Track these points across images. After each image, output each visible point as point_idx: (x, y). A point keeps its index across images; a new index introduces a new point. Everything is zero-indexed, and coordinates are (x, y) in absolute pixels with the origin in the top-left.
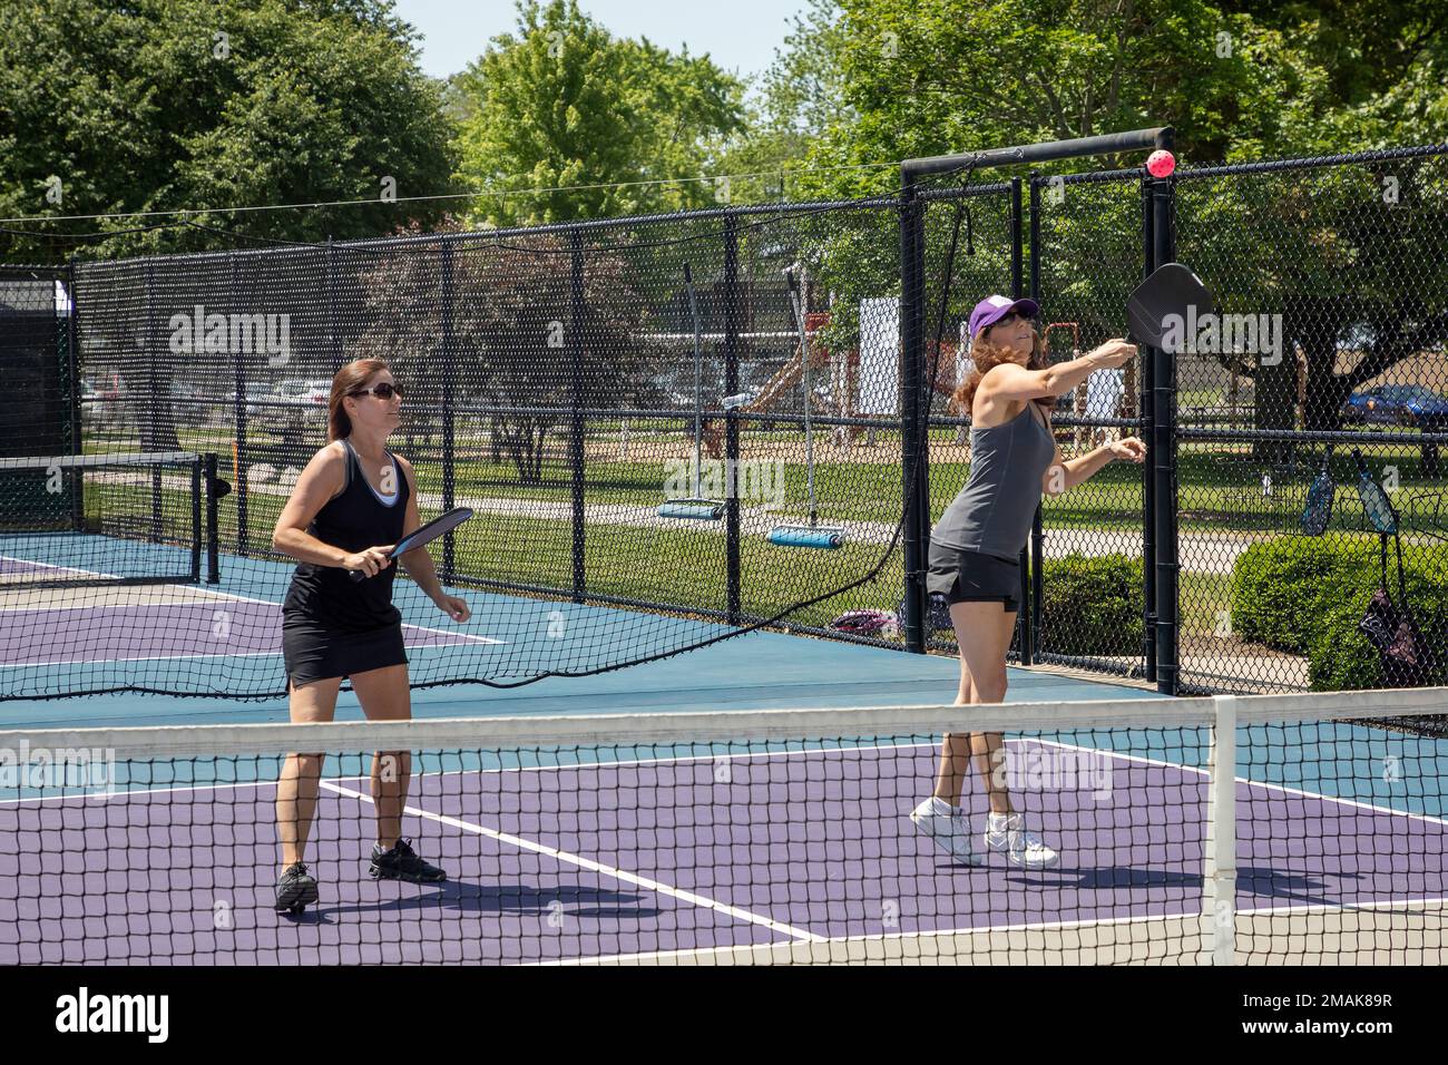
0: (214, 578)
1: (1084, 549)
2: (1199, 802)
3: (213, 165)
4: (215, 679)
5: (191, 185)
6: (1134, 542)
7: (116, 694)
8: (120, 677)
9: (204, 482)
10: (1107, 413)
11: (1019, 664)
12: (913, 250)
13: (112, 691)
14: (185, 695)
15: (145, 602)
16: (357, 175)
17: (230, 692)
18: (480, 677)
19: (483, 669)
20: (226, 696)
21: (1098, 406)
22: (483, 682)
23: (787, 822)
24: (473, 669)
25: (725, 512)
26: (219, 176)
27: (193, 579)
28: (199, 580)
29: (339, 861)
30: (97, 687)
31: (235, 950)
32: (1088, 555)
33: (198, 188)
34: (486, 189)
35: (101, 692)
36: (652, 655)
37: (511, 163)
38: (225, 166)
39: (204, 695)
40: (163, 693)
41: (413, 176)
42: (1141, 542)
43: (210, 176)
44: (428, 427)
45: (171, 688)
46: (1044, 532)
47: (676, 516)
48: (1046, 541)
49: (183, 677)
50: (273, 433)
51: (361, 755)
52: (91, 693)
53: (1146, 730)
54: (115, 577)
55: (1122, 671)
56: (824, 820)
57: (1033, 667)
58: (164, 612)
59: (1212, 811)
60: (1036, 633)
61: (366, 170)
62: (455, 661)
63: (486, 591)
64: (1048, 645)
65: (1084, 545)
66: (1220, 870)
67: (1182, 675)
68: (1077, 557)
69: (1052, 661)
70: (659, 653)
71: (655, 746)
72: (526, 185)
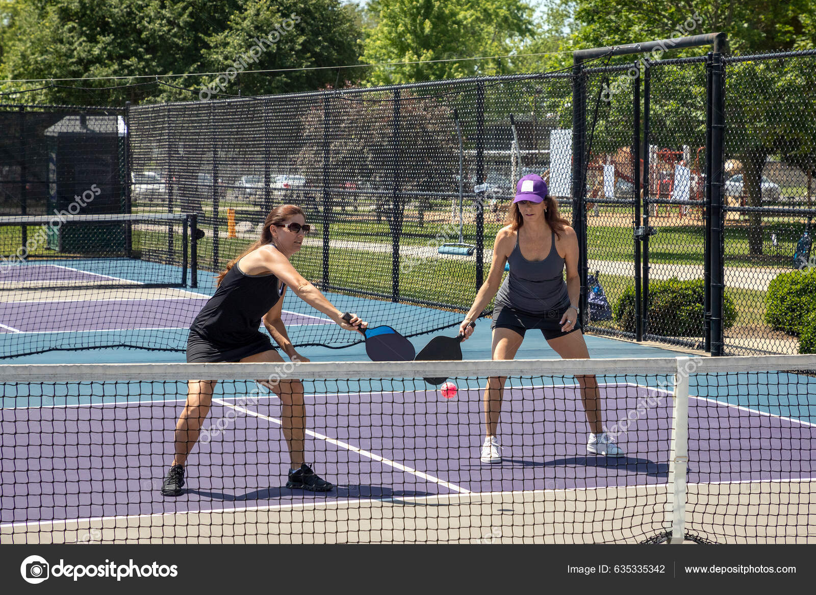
0: (195, 285)
1: (680, 276)
2: (668, 418)
3: (222, 52)
4: (170, 342)
5: (211, 64)
6: (699, 271)
7: (115, 349)
8: (117, 339)
9: (189, 229)
10: (686, 197)
11: (635, 341)
12: (579, 100)
13: (112, 346)
14: (153, 350)
15: (150, 298)
16: (303, 58)
17: (179, 348)
18: (322, 342)
19: (324, 338)
20: (177, 351)
21: (680, 193)
22: (324, 345)
23: (426, 425)
24: (318, 338)
25: (475, 251)
26: (226, 58)
27: (183, 285)
28: (186, 285)
29: (163, 442)
30: (104, 344)
31: (103, 492)
32: (682, 280)
33: (214, 65)
34: (380, 69)
35: (106, 347)
36: (420, 331)
37: (393, 53)
38: (229, 52)
39: (165, 350)
40: (141, 348)
41: (335, 59)
42: (703, 271)
43: (221, 58)
44: (344, 203)
45: (146, 345)
46: (649, 265)
47: (451, 253)
48: (651, 271)
49: (153, 339)
50: (255, 205)
51: (176, 382)
52: (100, 347)
53: (636, 376)
54: (139, 283)
55: (691, 345)
56: (447, 425)
57: (643, 342)
58: (161, 304)
59: (674, 423)
60: (645, 323)
61: (309, 55)
62: (308, 333)
63: (344, 294)
64: (651, 330)
65: (680, 274)
66: (678, 457)
67: (725, 347)
68: (675, 280)
69: (653, 339)
70: (425, 330)
71: (348, 380)
72: (402, 66)
